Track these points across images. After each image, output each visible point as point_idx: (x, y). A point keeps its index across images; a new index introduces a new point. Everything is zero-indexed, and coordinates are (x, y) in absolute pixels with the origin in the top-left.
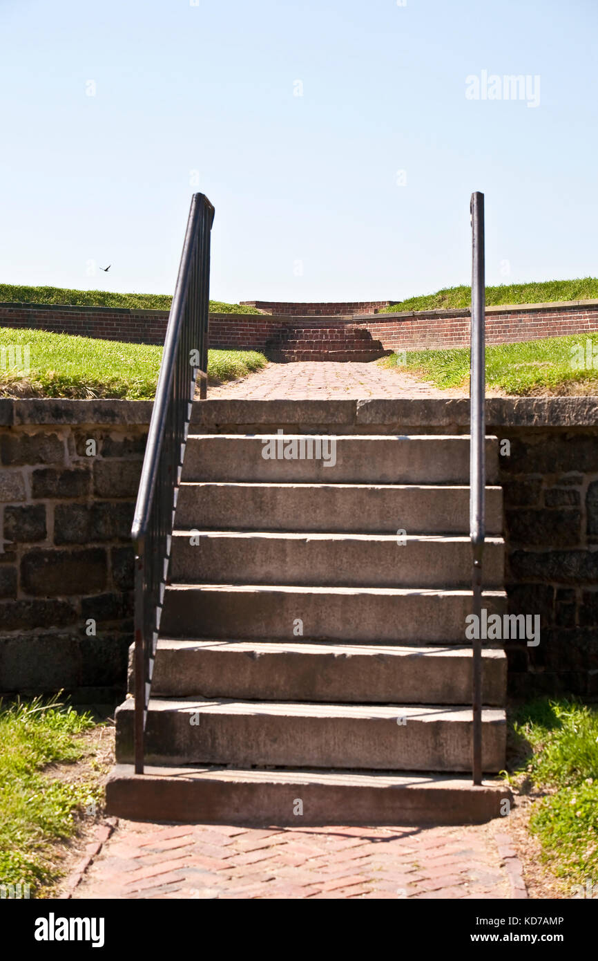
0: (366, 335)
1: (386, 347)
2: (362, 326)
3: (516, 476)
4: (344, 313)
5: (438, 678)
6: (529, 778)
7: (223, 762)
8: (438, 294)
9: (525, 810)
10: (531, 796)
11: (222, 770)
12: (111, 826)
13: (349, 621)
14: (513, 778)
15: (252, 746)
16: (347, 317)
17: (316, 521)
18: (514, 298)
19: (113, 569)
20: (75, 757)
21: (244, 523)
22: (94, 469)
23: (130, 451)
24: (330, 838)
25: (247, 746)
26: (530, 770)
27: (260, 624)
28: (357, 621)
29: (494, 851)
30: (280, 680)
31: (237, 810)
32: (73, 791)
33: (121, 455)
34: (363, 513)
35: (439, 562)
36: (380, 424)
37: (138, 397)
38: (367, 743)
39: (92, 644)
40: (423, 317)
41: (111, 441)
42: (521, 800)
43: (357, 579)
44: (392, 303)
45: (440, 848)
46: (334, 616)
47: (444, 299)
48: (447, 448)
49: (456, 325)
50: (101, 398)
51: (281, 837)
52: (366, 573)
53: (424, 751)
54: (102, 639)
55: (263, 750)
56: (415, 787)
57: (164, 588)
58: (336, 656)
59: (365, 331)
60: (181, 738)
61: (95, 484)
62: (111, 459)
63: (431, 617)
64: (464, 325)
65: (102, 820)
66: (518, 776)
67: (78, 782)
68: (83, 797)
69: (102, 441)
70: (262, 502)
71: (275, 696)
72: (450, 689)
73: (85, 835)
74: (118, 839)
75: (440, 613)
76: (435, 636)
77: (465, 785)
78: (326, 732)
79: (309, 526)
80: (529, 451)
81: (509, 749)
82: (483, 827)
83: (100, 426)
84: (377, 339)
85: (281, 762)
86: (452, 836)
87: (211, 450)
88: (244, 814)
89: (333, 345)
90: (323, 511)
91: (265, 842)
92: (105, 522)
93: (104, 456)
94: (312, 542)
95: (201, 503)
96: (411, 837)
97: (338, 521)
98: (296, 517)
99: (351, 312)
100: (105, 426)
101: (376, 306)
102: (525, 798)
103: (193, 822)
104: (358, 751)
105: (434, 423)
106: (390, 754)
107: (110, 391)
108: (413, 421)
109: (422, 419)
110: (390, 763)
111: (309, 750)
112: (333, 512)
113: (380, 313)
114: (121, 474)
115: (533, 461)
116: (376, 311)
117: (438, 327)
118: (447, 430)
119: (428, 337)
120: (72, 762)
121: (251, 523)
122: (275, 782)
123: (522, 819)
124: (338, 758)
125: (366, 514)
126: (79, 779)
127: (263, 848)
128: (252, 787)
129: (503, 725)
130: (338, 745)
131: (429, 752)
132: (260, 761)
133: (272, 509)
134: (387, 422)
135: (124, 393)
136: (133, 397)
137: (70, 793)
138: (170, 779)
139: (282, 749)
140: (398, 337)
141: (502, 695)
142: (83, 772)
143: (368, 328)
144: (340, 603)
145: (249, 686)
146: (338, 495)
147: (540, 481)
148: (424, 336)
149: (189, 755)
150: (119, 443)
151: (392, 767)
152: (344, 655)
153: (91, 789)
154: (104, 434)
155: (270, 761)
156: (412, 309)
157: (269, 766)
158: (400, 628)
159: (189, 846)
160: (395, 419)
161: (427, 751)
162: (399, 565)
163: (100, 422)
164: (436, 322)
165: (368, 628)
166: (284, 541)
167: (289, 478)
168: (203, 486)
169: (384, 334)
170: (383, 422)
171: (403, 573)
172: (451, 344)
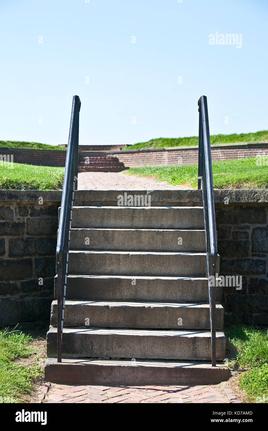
0: (116, 160)
1: (126, 166)
2: (114, 156)
3: (219, 225)
4: (106, 150)
5: (192, 318)
6: (237, 363)
7: (96, 357)
8: (150, 141)
9: (237, 377)
10: (239, 371)
11: (96, 360)
12: (48, 386)
13: (151, 291)
14: (230, 363)
15: (110, 349)
16: (107, 151)
17: (132, 246)
18: (185, 143)
19: (35, 268)
20: (27, 355)
21: (99, 247)
22: (27, 222)
23: (43, 214)
24: (149, 391)
25: (107, 349)
26: (238, 359)
27: (110, 293)
28: (154, 292)
29: (226, 397)
30: (120, 319)
31: (105, 378)
32: (29, 370)
33: (39, 216)
34: (154, 242)
35: (190, 264)
36: (157, 202)
37: (45, 189)
38: (162, 347)
39: (26, 303)
40: (143, 152)
41: (35, 209)
42: (234, 373)
43: (153, 272)
44: (128, 145)
45: (200, 395)
46: (143, 289)
47: (152, 143)
48: (191, 213)
49: (158, 156)
50: (28, 189)
51: (126, 391)
52: (157, 269)
53: (188, 351)
54: (30, 300)
55: (115, 351)
56: (186, 367)
57: (66, 276)
58: (146, 307)
59: (116, 158)
60: (77, 345)
61: (27, 229)
62: (34, 218)
63: (188, 290)
64: (162, 155)
65: (43, 384)
66: (232, 362)
67: (31, 366)
68: (34, 373)
69: (30, 209)
70: (107, 237)
71: (118, 326)
72: (198, 322)
73: (37, 391)
74: (52, 392)
75: (192, 288)
76: (190, 298)
77: (209, 366)
78: (144, 343)
79: (129, 248)
80: (225, 214)
81: (227, 350)
82: (218, 385)
83: (29, 202)
84: (122, 162)
85: (123, 356)
86: (204, 390)
87: (83, 213)
88: (108, 380)
89: (102, 165)
90: (135, 241)
91: (120, 393)
92: (32, 247)
93: (31, 216)
94: (132, 255)
95: (80, 238)
96: (186, 390)
97: (142, 246)
98: (123, 244)
99: (109, 149)
100: (32, 203)
101: (121, 147)
102: (236, 372)
103: (85, 384)
104: (158, 351)
105: (182, 201)
106: (173, 352)
107: (32, 186)
108: (173, 200)
109: (177, 199)
110: (173, 356)
111: (136, 351)
112: (140, 242)
113: (123, 150)
114: (39, 224)
115: (227, 219)
116: (121, 149)
117: (150, 156)
118: (188, 204)
119: (145, 161)
120: (26, 357)
121: (103, 247)
122: (122, 365)
123: (236, 382)
124: (149, 354)
125: (155, 243)
126: (31, 365)
127: (119, 396)
128: (112, 368)
129: (224, 339)
130: (149, 348)
131: (191, 351)
132: (114, 356)
133: (112, 240)
134: (160, 201)
135: (38, 187)
136: (43, 189)
137: (28, 371)
138: (74, 364)
139: (123, 350)
140: (131, 161)
141: (222, 325)
142: (32, 362)
143: (117, 157)
144: (146, 283)
145: (107, 321)
146: (142, 234)
147: (231, 228)
148: (144, 160)
149: (81, 353)
150: (38, 210)
151: (174, 358)
152: (150, 307)
153: (37, 369)
154: (31, 206)
155: (118, 356)
156: (138, 148)
157: (117, 358)
158: (174, 295)
159: (85, 395)
160: (164, 199)
161: (190, 351)
162: (172, 266)
163: (30, 200)
164: (149, 154)
165: (159, 295)
166: (119, 255)
167: (119, 226)
168: (80, 230)
169: (125, 159)
170: (159, 201)
171: (173, 270)
172: (156, 164)
